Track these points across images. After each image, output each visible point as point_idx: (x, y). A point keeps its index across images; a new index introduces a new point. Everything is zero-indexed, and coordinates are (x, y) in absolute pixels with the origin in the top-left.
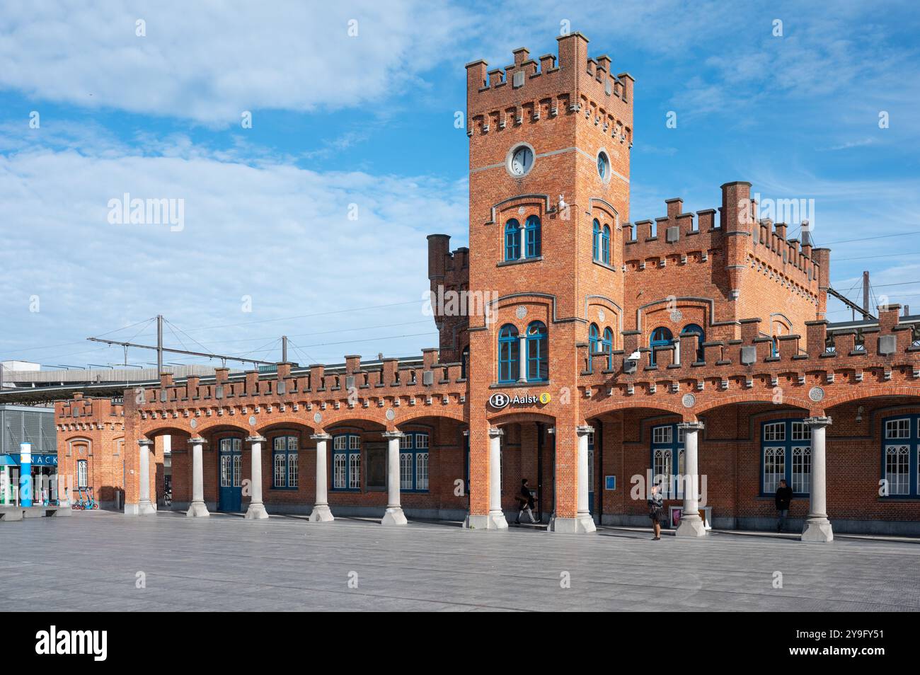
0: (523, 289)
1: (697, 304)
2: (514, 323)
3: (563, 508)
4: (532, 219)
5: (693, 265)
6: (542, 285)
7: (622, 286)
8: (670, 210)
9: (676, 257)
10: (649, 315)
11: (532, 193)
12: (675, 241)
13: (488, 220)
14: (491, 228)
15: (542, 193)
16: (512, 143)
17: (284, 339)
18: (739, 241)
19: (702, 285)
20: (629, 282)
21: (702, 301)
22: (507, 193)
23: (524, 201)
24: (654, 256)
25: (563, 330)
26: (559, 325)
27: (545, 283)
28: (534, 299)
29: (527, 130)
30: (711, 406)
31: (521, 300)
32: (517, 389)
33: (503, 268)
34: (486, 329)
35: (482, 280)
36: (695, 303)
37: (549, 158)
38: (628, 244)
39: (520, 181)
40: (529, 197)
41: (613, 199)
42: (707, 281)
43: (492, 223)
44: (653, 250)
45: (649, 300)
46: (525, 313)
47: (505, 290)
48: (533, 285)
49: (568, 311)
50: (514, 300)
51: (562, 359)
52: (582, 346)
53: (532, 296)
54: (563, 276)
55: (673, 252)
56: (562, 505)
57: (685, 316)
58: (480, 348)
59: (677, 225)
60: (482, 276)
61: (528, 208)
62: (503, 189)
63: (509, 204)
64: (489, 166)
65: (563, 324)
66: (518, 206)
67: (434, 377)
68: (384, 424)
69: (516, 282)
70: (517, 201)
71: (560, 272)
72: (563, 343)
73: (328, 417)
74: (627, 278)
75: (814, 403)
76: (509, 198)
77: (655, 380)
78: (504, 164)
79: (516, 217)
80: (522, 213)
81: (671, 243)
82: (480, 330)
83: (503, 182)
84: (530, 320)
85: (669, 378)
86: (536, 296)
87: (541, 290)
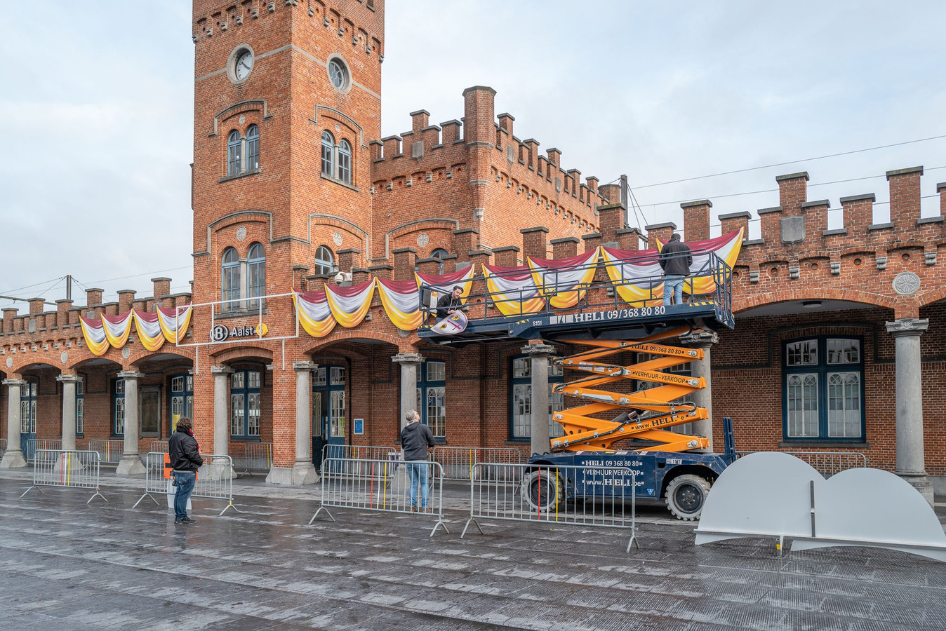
0: (242, 206)
1: (443, 226)
2: (235, 246)
3: (280, 456)
4: (251, 128)
5: (438, 183)
6: (259, 201)
7: (371, 209)
8: (415, 124)
9: (419, 174)
10: (398, 241)
11: (251, 99)
12: (420, 157)
13: (210, 133)
14: (213, 142)
15: (259, 98)
16: (234, 46)
17: (69, 278)
18: (480, 153)
19: (448, 205)
20: (378, 205)
21: (447, 222)
22: (227, 101)
23: (243, 108)
24: (400, 175)
25: (279, 252)
26: (275, 245)
27: (262, 199)
28: (252, 218)
29: (247, 30)
31: (240, 219)
33: (224, 184)
34: (208, 254)
35: (205, 199)
36: (440, 225)
37: (267, 59)
38: (376, 162)
39: (240, 87)
40: (248, 103)
41: (355, 112)
42: (452, 200)
43: (214, 135)
44: (400, 167)
45: (395, 224)
46: (245, 235)
47: (225, 209)
48: (251, 202)
49: (284, 229)
50: (234, 220)
51: (278, 284)
52: (299, 269)
53: (252, 215)
54: (280, 189)
55: (417, 169)
56: (279, 453)
57: (431, 240)
58: (203, 276)
59: (422, 139)
60: (205, 195)
61: (248, 115)
62: (225, 97)
63: (230, 114)
64: (212, 73)
65: (279, 245)
66: (238, 114)
68: (120, 362)
69: (236, 199)
70: (237, 109)
71: (277, 186)
72: (280, 266)
73: (72, 357)
74: (375, 200)
76: (230, 106)
78: (226, 69)
79: (236, 127)
80: (242, 122)
81: (415, 159)
82: (204, 256)
83: (225, 89)
84: (250, 241)
87: (259, 207)
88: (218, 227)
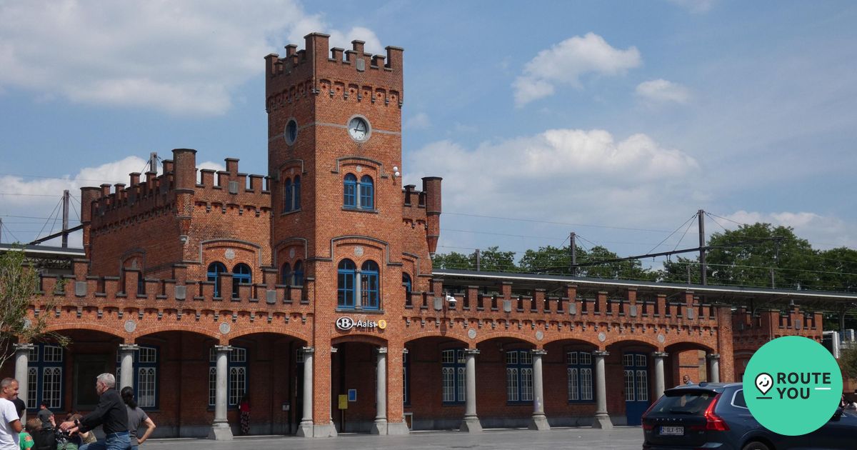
0: (361, 232)
2: (353, 259)
4: (367, 178)
6: (378, 233)
11: (369, 158)
13: (333, 169)
14: (335, 177)
15: (377, 160)
16: (353, 113)
22: (349, 151)
23: (362, 162)
25: (394, 272)
26: (392, 267)
27: (381, 232)
28: (371, 243)
29: (364, 107)
30: (485, 339)
31: (360, 241)
32: (357, 315)
33: (345, 212)
34: (331, 261)
35: (328, 219)
37: (382, 134)
39: (359, 145)
40: (367, 160)
43: (336, 172)
46: (362, 253)
47: (348, 231)
48: (371, 232)
49: (398, 257)
50: (355, 241)
51: (393, 294)
53: (370, 240)
54: (395, 229)
58: (325, 276)
60: (327, 215)
61: (365, 168)
62: (345, 147)
63: (351, 161)
64: (333, 124)
65: (394, 267)
66: (357, 164)
67: (277, 296)
69: (356, 226)
70: (357, 161)
71: (391, 226)
72: (394, 282)
75: (539, 341)
76: (351, 156)
77: (454, 317)
78: (346, 127)
79: (354, 173)
80: (359, 171)
82: (325, 261)
83: (346, 142)
84: (366, 259)
85: (463, 317)
86: (373, 240)
87: (376, 236)
88: (339, 242)
